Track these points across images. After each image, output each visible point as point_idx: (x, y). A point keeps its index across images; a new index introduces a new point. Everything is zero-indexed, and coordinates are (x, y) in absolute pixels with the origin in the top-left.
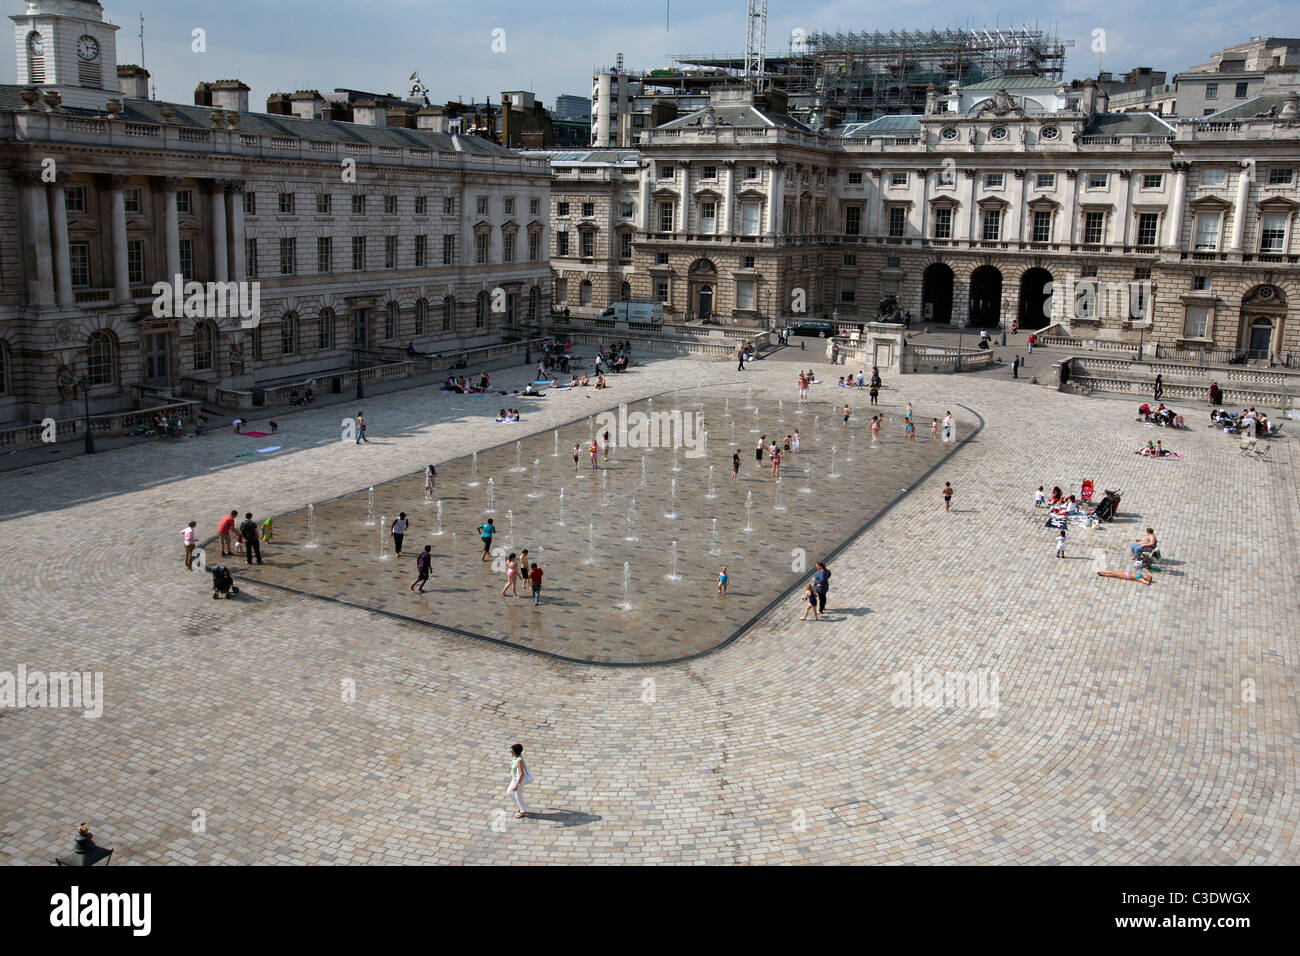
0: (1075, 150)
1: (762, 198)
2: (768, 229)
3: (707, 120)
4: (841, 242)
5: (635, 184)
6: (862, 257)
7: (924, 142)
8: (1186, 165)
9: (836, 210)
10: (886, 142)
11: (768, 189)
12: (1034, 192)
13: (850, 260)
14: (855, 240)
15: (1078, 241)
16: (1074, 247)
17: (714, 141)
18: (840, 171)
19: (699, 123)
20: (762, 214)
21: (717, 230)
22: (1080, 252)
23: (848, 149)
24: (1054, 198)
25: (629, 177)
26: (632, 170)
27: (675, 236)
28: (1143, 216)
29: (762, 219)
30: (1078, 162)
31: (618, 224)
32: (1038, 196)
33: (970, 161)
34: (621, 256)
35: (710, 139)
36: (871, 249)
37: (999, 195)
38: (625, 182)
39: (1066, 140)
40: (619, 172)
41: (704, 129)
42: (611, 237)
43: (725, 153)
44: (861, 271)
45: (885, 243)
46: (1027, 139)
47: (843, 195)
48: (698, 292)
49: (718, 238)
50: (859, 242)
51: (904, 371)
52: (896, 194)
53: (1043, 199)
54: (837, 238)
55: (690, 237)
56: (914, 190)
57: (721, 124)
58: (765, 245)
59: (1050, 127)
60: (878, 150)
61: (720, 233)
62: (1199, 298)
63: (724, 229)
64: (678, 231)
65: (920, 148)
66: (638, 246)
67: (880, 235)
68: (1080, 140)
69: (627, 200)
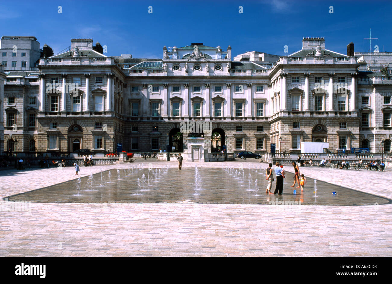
0: (229, 75)
1: (104, 92)
2: (108, 108)
3: (75, 54)
4: (130, 120)
5: (37, 87)
6: (141, 127)
7: (166, 71)
8: (286, 75)
9: (127, 104)
10: (149, 72)
11: (107, 88)
12: (214, 95)
13: (135, 128)
14: (137, 118)
15: (234, 116)
16: (232, 118)
17: (80, 64)
18: (128, 85)
19: (71, 55)
20: (105, 101)
21: (82, 109)
22: (235, 120)
23: (132, 75)
24: (222, 96)
25: (33, 83)
26: (35, 80)
27: (60, 113)
28: (257, 104)
29: (105, 103)
30: (231, 80)
31: (28, 108)
32: (216, 96)
33: (186, 80)
34: (30, 125)
35: (78, 63)
36: (144, 123)
37: (199, 96)
38: (31, 86)
39: (225, 72)
40: (28, 81)
41: (74, 58)
42: (24, 115)
43: (86, 70)
44: (141, 134)
45: (151, 119)
46: (209, 71)
47: (130, 97)
48: (72, 142)
49: (83, 113)
50: (139, 119)
51: (205, 161)
52: (154, 96)
53: (218, 97)
54: (128, 118)
55: (68, 113)
56: (163, 94)
57: (82, 55)
58: (107, 116)
59: (218, 65)
60: (146, 75)
61: (84, 111)
62: (297, 131)
63: (86, 109)
64: (61, 111)
65: (164, 74)
66: (40, 119)
67: (148, 116)
68: (231, 71)
69: (33, 96)
